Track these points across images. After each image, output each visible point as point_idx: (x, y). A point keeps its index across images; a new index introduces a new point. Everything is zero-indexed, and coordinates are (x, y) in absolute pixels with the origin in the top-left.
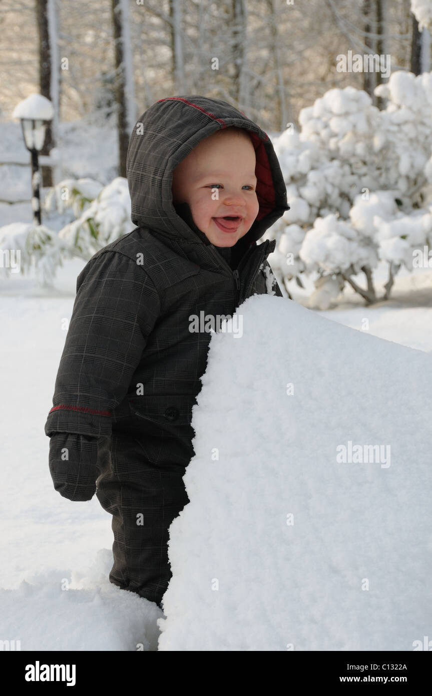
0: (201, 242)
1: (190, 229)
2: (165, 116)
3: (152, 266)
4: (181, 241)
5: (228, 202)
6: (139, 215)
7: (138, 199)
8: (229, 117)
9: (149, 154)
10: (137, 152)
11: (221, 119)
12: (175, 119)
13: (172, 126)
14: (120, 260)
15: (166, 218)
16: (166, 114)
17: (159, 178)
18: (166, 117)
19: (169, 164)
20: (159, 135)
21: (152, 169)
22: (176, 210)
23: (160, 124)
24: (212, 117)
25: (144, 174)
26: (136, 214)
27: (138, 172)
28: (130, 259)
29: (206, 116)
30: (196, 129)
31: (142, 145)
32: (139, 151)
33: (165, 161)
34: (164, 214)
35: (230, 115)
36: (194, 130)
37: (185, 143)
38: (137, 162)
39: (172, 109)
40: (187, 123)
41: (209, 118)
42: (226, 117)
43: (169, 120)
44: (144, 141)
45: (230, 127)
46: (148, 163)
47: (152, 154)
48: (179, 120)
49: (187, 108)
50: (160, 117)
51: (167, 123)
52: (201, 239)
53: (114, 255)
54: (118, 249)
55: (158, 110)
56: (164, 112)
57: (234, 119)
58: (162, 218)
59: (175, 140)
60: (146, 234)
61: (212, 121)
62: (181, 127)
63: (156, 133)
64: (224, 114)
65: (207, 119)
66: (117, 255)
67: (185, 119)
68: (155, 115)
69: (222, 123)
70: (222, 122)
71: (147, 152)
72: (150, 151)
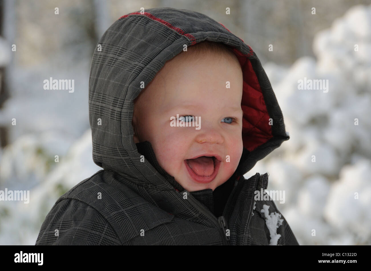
0: (172, 188)
1: (157, 172)
2: (126, 35)
3: (114, 213)
4: (150, 187)
5: (200, 139)
6: (99, 155)
7: (97, 135)
8: (200, 31)
9: (108, 82)
10: (97, 80)
11: (190, 34)
12: (137, 38)
13: (134, 46)
14: (76, 207)
15: (128, 157)
16: (128, 33)
17: (119, 110)
18: (128, 36)
19: (129, 93)
20: (120, 58)
21: (111, 99)
22: (138, 148)
23: (121, 45)
24: (180, 31)
25: (104, 105)
26: (97, 154)
27: (97, 103)
28: (88, 205)
29: (172, 31)
30: (161, 49)
31: (102, 71)
32: (99, 78)
33: (125, 89)
34: (125, 152)
35: (203, 29)
36: (158, 49)
37: (148, 66)
38: (97, 92)
39: (134, 26)
40: (151, 41)
41: (176, 34)
42: (197, 31)
43: (131, 40)
44: (104, 66)
45: (202, 42)
46: (107, 93)
47: (112, 81)
48: (141, 39)
49: (150, 23)
50: (121, 37)
51: (129, 43)
52: (172, 184)
53: (69, 202)
54: (75, 195)
55: (119, 28)
56: (126, 30)
57: (207, 33)
58: (123, 158)
59: (136, 63)
60: (110, 178)
61: (180, 36)
62: (144, 46)
63: (116, 57)
64: (196, 28)
65: (173, 35)
66: (72, 203)
67: (148, 37)
68: (116, 34)
69: (191, 39)
70: (190, 37)
71: (106, 80)
72: (109, 78)
